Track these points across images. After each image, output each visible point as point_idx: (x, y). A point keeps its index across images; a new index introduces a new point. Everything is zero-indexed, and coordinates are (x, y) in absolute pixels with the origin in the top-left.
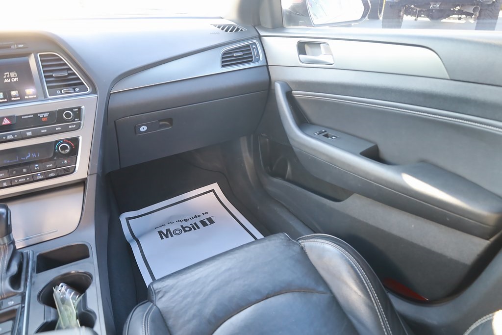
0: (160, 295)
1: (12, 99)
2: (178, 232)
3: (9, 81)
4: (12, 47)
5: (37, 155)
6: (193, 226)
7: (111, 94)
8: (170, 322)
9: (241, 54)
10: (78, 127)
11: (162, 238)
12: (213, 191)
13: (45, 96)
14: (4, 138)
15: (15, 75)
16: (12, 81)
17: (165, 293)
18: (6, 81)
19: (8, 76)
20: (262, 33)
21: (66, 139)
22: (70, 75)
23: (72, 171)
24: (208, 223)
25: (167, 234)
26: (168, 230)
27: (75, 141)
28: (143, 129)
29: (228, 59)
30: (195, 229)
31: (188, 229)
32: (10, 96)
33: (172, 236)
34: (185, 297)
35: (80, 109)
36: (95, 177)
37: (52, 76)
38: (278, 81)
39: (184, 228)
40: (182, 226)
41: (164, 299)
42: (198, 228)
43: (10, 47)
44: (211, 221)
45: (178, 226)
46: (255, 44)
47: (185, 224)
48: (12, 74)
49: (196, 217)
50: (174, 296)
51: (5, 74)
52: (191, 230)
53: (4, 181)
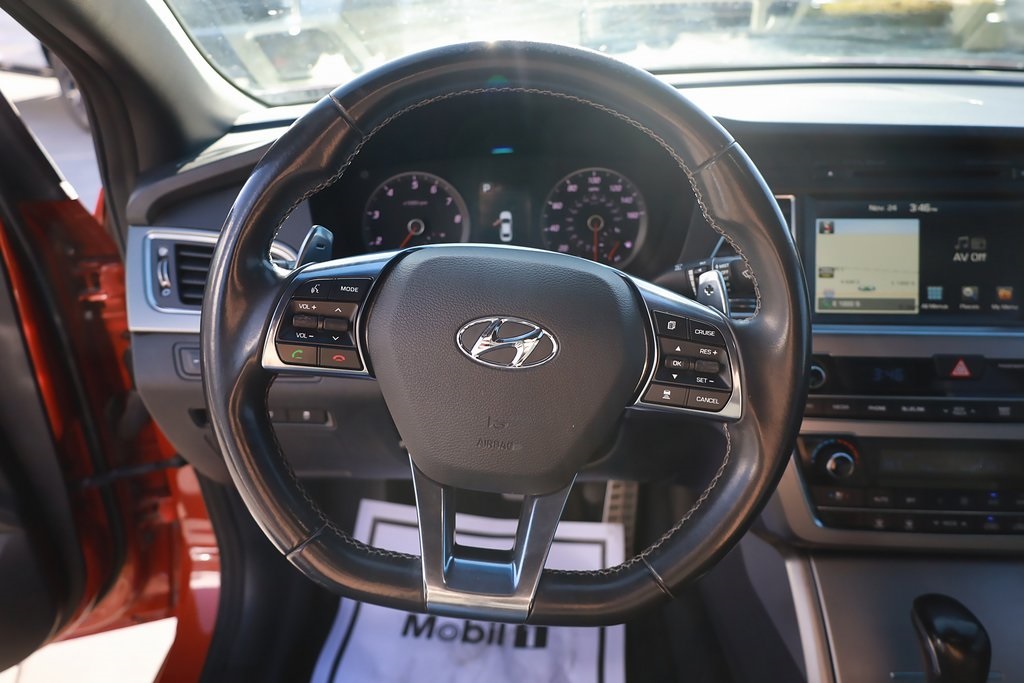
1: (964, 306)
3: (965, 259)
14: (946, 411)
15: (981, 245)
16: (972, 259)
18: (957, 257)
19: (966, 246)
32: (961, 298)
43: (998, 174)
51: (962, 238)
53: (908, 515)
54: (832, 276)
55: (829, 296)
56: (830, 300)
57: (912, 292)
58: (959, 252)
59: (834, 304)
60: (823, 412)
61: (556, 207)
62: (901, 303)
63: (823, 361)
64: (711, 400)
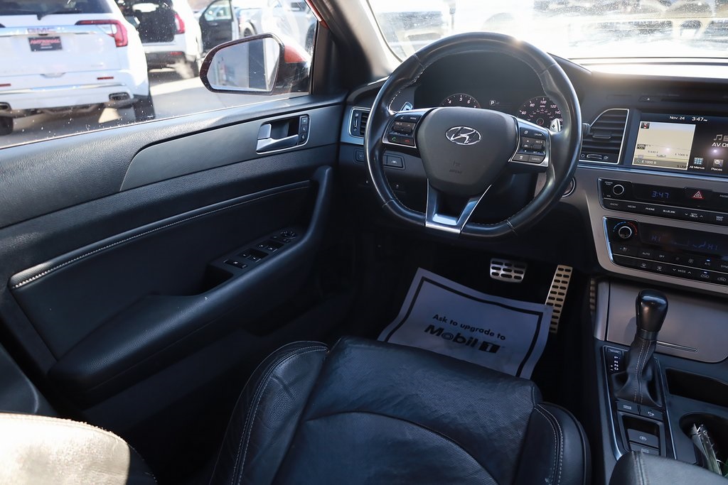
1: (713, 169)
3: (719, 145)
5: (714, 247)
14: (686, 215)
16: (723, 146)
18: (714, 144)
19: (720, 139)
48: (725, 139)
51: (718, 136)
53: (660, 265)
54: (644, 148)
55: (641, 157)
56: (641, 160)
57: (686, 159)
58: (716, 142)
59: (643, 162)
60: (623, 208)
61: (523, 113)
62: (678, 164)
63: (626, 184)
64: (537, 159)
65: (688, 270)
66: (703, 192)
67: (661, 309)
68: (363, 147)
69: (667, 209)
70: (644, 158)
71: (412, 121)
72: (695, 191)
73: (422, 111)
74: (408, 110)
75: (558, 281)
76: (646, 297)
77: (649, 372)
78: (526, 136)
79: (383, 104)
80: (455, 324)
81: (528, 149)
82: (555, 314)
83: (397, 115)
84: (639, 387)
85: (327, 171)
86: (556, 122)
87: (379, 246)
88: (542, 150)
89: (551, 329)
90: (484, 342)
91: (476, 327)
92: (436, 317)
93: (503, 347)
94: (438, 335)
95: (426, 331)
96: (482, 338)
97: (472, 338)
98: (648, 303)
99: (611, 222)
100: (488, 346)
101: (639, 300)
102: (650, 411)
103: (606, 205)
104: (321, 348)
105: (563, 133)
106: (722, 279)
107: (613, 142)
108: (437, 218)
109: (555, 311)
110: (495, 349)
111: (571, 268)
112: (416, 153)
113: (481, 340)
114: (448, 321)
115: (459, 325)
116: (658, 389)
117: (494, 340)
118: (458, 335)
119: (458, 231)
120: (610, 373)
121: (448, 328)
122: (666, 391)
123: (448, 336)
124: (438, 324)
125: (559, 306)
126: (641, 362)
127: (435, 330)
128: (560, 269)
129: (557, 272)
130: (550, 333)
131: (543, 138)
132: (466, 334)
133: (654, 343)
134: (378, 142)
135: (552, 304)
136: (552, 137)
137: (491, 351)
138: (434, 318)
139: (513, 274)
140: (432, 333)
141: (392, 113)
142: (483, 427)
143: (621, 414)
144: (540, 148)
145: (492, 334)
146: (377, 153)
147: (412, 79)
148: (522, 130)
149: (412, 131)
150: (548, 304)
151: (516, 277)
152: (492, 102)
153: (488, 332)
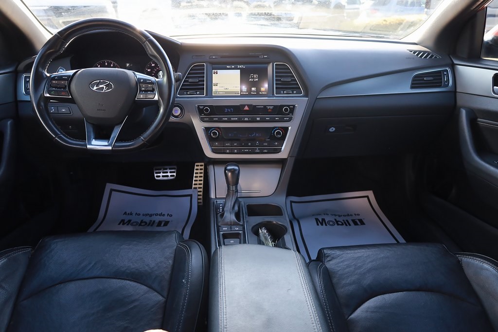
0: (328, 259)
1: (252, 93)
2: (331, 223)
3: (252, 80)
4: (260, 57)
5: (259, 135)
6: (345, 222)
7: (317, 98)
8: (335, 280)
9: (431, 78)
10: (290, 119)
11: (318, 225)
12: (367, 197)
13: (273, 94)
14: (243, 119)
15: (257, 77)
16: (254, 80)
17: (333, 258)
18: (250, 80)
19: (252, 77)
20: (456, 62)
21: (280, 127)
22: (292, 80)
23: (278, 151)
24: (359, 224)
25: (322, 222)
26: (323, 220)
27: (285, 130)
28: (332, 129)
29: (417, 82)
30: (346, 225)
31: (341, 223)
32: (251, 91)
33: (326, 225)
34: (348, 266)
35: (294, 106)
36: (293, 159)
37: (280, 80)
38: (464, 108)
39: (337, 222)
40: (335, 220)
41: (331, 262)
42: (350, 225)
43: (258, 57)
44: (362, 223)
45: (332, 218)
46: (447, 71)
47: (338, 219)
48: (255, 76)
49: (348, 215)
50: (339, 263)
51: (251, 75)
52: (342, 224)
53: (235, 149)
54: (217, 85)
55: (216, 91)
57: (239, 89)
59: (217, 93)
60: (211, 121)
61: (149, 70)
62: (235, 92)
63: (210, 107)
64: (151, 96)
65: (249, 149)
66: (248, 106)
67: (237, 172)
68: (30, 102)
69: (233, 117)
70: (218, 91)
71: (65, 80)
72: (244, 106)
73: (71, 72)
74: (63, 72)
75: (197, 173)
76: (229, 168)
77: (236, 208)
78: (142, 83)
79: (40, 69)
80: (139, 215)
81: (145, 91)
82: (199, 193)
83: (52, 76)
84: (230, 217)
85: (9, 122)
86: (161, 73)
87: (72, 173)
88: (153, 90)
89: (198, 203)
90: (159, 221)
91: (153, 213)
92: (125, 213)
93: (172, 221)
94: (127, 225)
95: (119, 224)
96: (157, 219)
97: (151, 221)
98: (230, 170)
99: (207, 130)
100: (161, 223)
101: (226, 169)
102: (236, 227)
103: (202, 120)
104: (26, 250)
105: (163, 80)
106: (265, 151)
107: (200, 83)
108: (94, 142)
109: (199, 192)
110: (166, 223)
111: (203, 164)
112: (72, 101)
113: (157, 221)
114: (134, 214)
115: (141, 215)
116: (241, 216)
117: (166, 218)
118: (142, 221)
119: (110, 148)
120: (217, 214)
121: (134, 218)
122: (247, 216)
123: (135, 224)
124: (127, 218)
125: (201, 188)
126: (231, 203)
127: (125, 222)
128: (197, 166)
129: (196, 167)
130: (198, 206)
131: (152, 83)
132: (147, 219)
133: (237, 191)
134: (41, 95)
135: (196, 188)
136: (157, 82)
137: (164, 226)
138: (124, 214)
139: (169, 174)
140: (123, 224)
141: (48, 75)
142: (148, 265)
143: (222, 233)
144: (152, 89)
145: (164, 215)
146: (42, 104)
147: (59, 50)
148: (139, 79)
149: (66, 86)
150: (194, 188)
151: (171, 176)
152: (128, 65)
153: (161, 215)
